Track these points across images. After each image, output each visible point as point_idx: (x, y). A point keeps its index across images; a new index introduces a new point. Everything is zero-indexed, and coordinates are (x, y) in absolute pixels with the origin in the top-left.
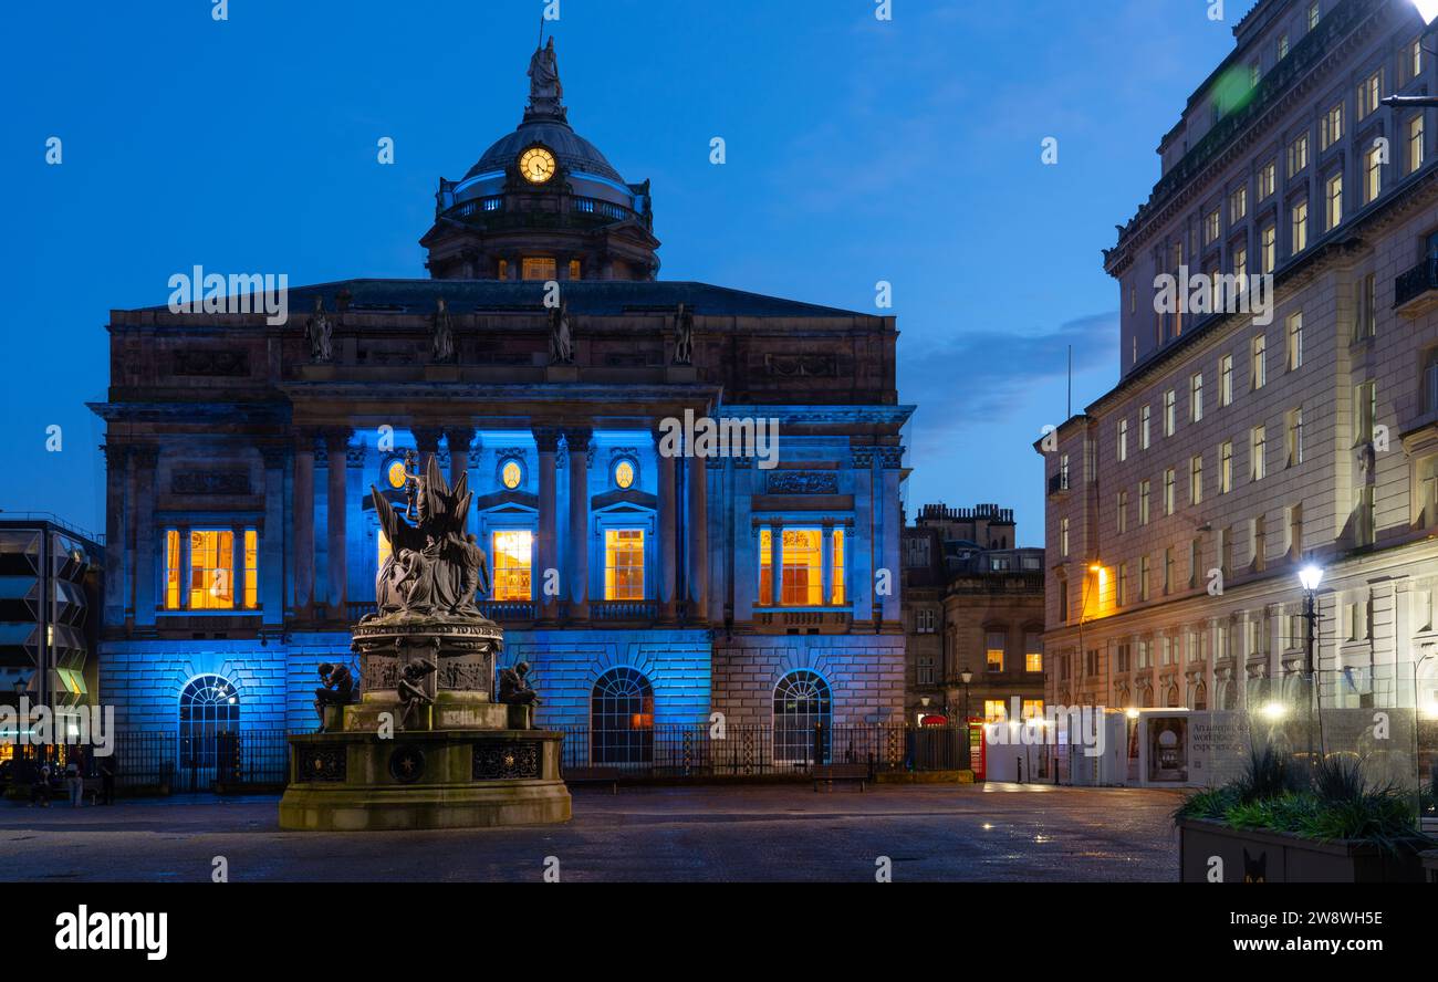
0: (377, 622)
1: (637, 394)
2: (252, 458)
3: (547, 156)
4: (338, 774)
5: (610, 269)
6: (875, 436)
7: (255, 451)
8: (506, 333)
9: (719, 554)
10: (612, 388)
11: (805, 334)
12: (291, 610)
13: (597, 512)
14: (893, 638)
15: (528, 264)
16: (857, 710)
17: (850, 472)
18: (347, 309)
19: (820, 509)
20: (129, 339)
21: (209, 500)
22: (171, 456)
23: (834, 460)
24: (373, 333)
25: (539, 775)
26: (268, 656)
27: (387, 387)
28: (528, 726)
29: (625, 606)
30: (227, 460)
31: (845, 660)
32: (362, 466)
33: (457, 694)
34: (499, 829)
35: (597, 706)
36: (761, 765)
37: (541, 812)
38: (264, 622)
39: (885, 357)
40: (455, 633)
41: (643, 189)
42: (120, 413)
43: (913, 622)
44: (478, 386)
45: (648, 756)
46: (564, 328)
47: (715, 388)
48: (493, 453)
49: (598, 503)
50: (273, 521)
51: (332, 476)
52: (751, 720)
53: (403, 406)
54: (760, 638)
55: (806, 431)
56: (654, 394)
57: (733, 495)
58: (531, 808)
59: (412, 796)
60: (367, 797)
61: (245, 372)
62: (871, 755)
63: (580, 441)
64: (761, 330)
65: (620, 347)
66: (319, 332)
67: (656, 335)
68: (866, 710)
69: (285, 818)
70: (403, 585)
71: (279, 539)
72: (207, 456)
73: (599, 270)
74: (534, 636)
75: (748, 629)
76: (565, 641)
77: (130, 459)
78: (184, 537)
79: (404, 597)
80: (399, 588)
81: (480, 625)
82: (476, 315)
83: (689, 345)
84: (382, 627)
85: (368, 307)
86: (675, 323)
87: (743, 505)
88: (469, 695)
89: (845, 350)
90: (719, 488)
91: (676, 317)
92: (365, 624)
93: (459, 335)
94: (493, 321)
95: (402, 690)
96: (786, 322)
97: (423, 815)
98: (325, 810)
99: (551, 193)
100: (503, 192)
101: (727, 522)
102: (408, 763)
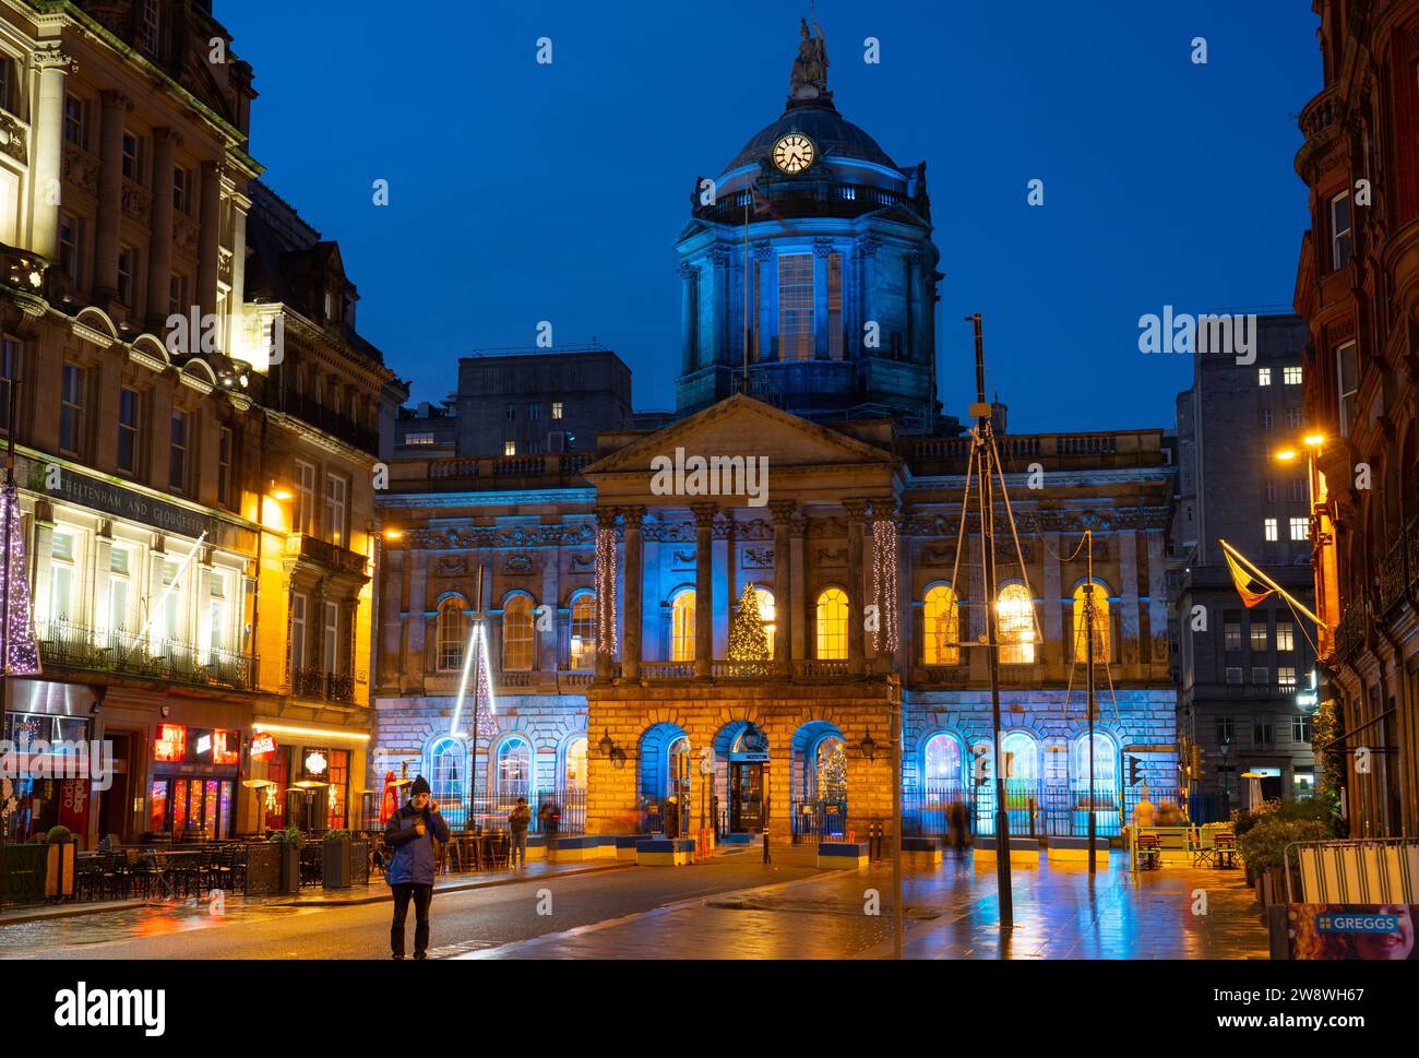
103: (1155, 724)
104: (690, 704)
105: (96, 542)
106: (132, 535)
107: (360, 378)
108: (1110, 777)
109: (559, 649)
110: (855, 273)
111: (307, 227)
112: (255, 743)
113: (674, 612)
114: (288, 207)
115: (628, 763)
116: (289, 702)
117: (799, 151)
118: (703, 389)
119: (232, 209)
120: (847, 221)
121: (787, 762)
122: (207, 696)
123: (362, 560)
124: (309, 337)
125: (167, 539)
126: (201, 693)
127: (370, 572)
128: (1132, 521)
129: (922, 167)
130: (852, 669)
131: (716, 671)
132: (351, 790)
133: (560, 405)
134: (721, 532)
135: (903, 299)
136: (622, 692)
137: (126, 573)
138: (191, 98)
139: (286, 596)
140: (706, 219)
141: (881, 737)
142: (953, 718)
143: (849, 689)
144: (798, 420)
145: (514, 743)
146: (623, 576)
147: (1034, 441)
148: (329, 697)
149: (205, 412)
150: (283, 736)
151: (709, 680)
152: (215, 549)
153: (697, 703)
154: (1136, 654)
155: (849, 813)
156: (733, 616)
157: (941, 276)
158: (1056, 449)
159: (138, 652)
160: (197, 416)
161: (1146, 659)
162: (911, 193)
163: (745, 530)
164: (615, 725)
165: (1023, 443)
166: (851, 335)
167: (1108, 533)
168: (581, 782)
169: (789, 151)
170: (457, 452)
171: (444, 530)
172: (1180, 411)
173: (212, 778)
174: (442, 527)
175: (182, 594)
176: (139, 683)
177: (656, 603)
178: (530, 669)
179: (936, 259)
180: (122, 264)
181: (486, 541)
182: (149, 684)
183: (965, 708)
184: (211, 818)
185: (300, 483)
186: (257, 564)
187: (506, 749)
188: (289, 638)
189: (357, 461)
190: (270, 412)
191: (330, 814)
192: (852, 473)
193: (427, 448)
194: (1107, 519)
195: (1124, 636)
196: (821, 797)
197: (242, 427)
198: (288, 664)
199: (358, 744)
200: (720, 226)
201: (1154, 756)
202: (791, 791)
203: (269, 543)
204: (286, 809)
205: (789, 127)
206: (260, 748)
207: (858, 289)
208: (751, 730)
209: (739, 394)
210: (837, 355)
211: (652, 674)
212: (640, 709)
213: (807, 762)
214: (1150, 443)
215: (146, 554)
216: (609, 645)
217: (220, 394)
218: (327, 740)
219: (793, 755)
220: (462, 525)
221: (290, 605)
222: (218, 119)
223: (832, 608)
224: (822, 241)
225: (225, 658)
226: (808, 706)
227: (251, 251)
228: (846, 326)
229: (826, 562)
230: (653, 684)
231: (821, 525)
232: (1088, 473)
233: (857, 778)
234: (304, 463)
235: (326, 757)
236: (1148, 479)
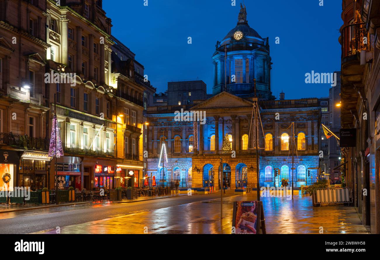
103: (315, 163)
104: (214, 160)
105: (80, 127)
106: (88, 125)
107: (138, 89)
108: (304, 175)
109: (186, 148)
110: (252, 63)
111: (132, 53)
112: (117, 169)
113: (211, 140)
114: (127, 48)
115: (201, 172)
116: (124, 160)
117: (239, 35)
118: (218, 90)
119: (108, 52)
120: (250, 51)
121: (234, 172)
122: (106, 159)
123: (140, 129)
124: (126, 80)
125: (96, 126)
126: (105, 158)
127: (142, 132)
128: (310, 119)
129: (268, 38)
130: (249, 152)
131: (220, 153)
132: (139, 179)
133: (190, 93)
134: (221, 122)
135: (263, 69)
136: (199, 157)
137: (87, 133)
138: (97, 27)
139: (123, 137)
140: (219, 51)
141: (255, 166)
142: (271, 162)
143: (248, 156)
144: (237, 97)
145: (177, 168)
146: (199, 132)
147: (289, 101)
148: (134, 159)
149: (103, 98)
150: (124, 167)
151: (218, 154)
152: (106, 127)
153: (215, 159)
154: (311, 148)
155: (248, 183)
156: (224, 140)
157: (272, 63)
158: (294, 103)
159: (90, 150)
160: (101, 99)
161: (313, 149)
162: (265, 44)
163: (226, 122)
164: (198, 164)
165: (287, 102)
166: (251, 77)
167: (305, 122)
168: (191, 177)
169: (237, 35)
170: (168, 104)
171: (161, 122)
172: (330, 93)
173: (108, 176)
174: (160, 121)
175: (100, 138)
176: (91, 157)
177: (207, 138)
178: (180, 152)
179: (271, 60)
180: (83, 65)
181: (170, 124)
182: (93, 157)
183: (274, 160)
184: (108, 185)
185: (125, 113)
186: (116, 130)
187: (175, 170)
188: (124, 147)
189: (138, 108)
190: (118, 97)
191: (135, 184)
192: (249, 109)
193: (161, 103)
194: (305, 118)
195: (308, 144)
196: (243, 179)
197: (112, 101)
198: (124, 152)
199: (141, 169)
200: (222, 53)
201: (314, 170)
202: (236, 178)
203: (119, 126)
204: (125, 183)
205: (237, 29)
206: (119, 170)
207: (252, 67)
208: (227, 165)
209: (224, 91)
210: (248, 82)
211: (206, 153)
212: (203, 161)
213: (239, 172)
214: (315, 101)
215: (91, 129)
216: (196, 147)
217: (106, 94)
218: (133, 168)
219: (236, 170)
220: (165, 121)
221: (124, 139)
222: (103, 32)
223: (245, 139)
224: (244, 56)
225: (110, 151)
226: (239, 160)
227: (113, 61)
228: (250, 75)
229: (244, 129)
230: (206, 155)
231: (243, 120)
232: (301, 108)
233: (250, 175)
234: (126, 109)
235: (133, 172)
236: (314, 110)
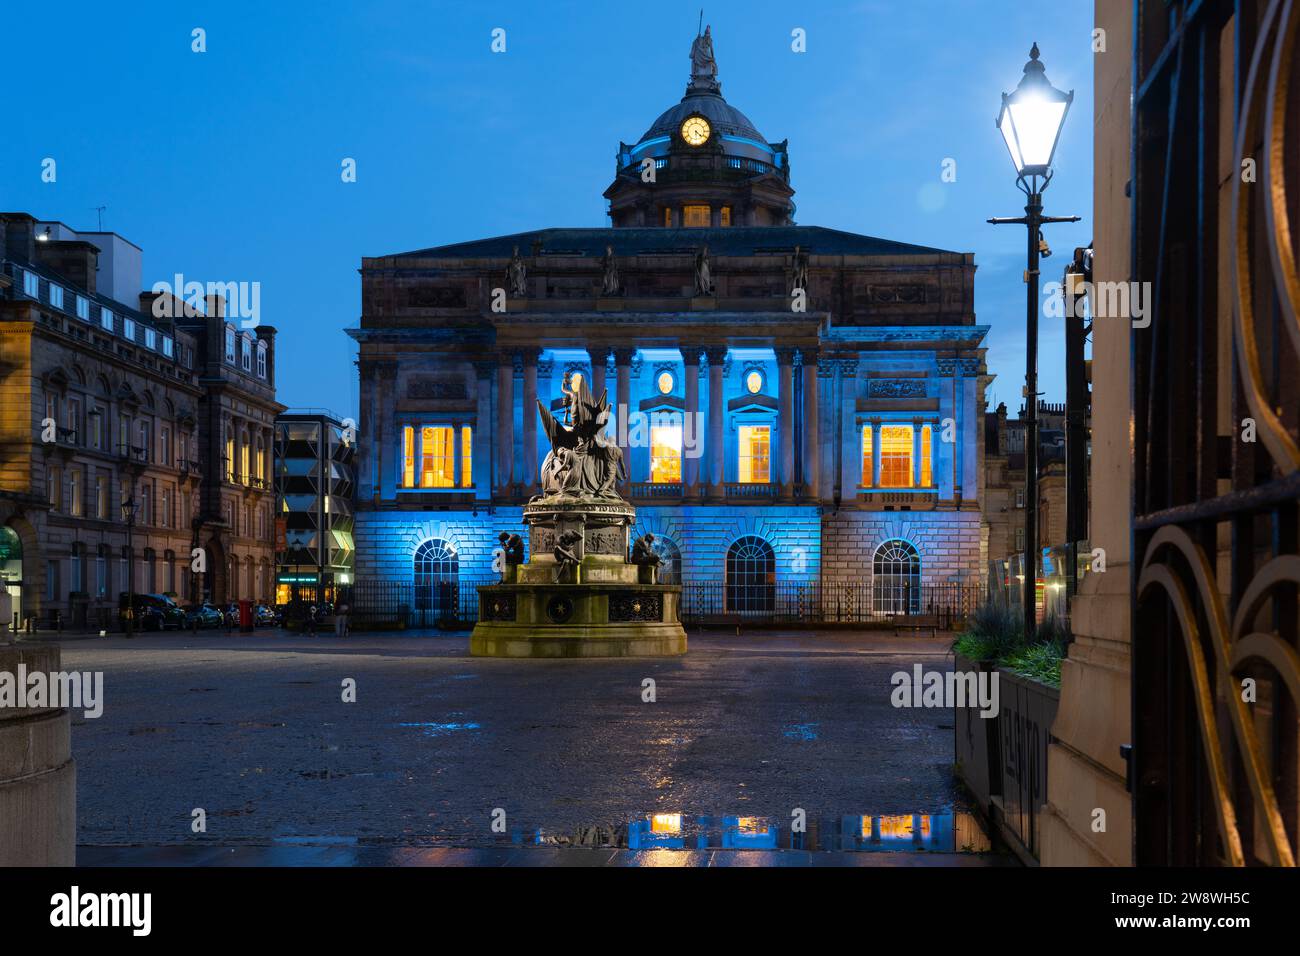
0: (541, 502)
1: (762, 319)
2: (468, 371)
3: (704, 123)
4: (510, 615)
5: (754, 214)
6: (957, 350)
7: (470, 365)
8: (660, 270)
9: (829, 447)
10: (742, 315)
11: (900, 269)
12: (496, 488)
13: (732, 413)
14: (970, 514)
15: (689, 211)
16: (942, 572)
17: (934, 380)
18: (539, 254)
19: (911, 410)
20: (375, 280)
21: (436, 403)
22: (407, 369)
23: (923, 370)
24: (558, 272)
25: (660, 619)
26: (480, 524)
27: (568, 316)
28: (654, 581)
29: (753, 488)
30: (449, 373)
31: (931, 532)
32: (550, 377)
33: (599, 557)
34: (627, 658)
35: (730, 566)
36: (859, 615)
37: (661, 646)
38: (477, 498)
39: (965, 286)
40: (597, 511)
41: (782, 147)
42: (369, 337)
43: (1013, 499)
44: (637, 314)
45: (771, 605)
46: (705, 268)
47: (824, 314)
48: (651, 366)
49: (733, 406)
50: (483, 419)
51: (526, 385)
52: (854, 578)
53: (579, 331)
54: (862, 513)
55: (899, 347)
56: (776, 319)
57: (841, 399)
58: (653, 644)
59: (563, 633)
60: (531, 633)
61: (463, 304)
62: (948, 608)
63: (717, 357)
64: (864, 266)
65: (750, 281)
66: (516, 273)
67: (779, 271)
68: (949, 572)
69: (474, 648)
70: (559, 475)
71: (488, 434)
72: (434, 370)
73: (745, 214)
74: (680, 511)
75: (853, 506)
76: (704, 515)
77: (377, 373)
78: (417, 432)
79: (561, 483)
80: (556, 476)
81: (617, 505)
82: (638, 257)
83: (804, 279)
84: (543, 506)
85: (555, 252)
86: (793, 263)
87: (849, 406)
88: (608, 558)
89: (933, 281)
90: (830, 393)
91: (794, 257)
92: (533, 503)
93: (624, 273)
94: (651, 261)
95: (558, 553)
96: (885, 259)
97: (572, 647)
98: (501, 642)
99: (706, 153)
100: (668, 153)
101: (836, 421)
102: (561, 608)
